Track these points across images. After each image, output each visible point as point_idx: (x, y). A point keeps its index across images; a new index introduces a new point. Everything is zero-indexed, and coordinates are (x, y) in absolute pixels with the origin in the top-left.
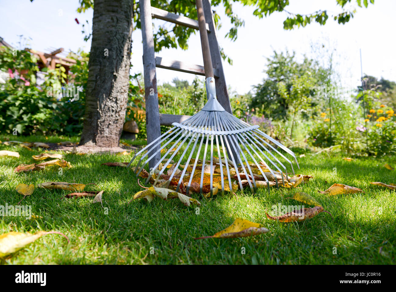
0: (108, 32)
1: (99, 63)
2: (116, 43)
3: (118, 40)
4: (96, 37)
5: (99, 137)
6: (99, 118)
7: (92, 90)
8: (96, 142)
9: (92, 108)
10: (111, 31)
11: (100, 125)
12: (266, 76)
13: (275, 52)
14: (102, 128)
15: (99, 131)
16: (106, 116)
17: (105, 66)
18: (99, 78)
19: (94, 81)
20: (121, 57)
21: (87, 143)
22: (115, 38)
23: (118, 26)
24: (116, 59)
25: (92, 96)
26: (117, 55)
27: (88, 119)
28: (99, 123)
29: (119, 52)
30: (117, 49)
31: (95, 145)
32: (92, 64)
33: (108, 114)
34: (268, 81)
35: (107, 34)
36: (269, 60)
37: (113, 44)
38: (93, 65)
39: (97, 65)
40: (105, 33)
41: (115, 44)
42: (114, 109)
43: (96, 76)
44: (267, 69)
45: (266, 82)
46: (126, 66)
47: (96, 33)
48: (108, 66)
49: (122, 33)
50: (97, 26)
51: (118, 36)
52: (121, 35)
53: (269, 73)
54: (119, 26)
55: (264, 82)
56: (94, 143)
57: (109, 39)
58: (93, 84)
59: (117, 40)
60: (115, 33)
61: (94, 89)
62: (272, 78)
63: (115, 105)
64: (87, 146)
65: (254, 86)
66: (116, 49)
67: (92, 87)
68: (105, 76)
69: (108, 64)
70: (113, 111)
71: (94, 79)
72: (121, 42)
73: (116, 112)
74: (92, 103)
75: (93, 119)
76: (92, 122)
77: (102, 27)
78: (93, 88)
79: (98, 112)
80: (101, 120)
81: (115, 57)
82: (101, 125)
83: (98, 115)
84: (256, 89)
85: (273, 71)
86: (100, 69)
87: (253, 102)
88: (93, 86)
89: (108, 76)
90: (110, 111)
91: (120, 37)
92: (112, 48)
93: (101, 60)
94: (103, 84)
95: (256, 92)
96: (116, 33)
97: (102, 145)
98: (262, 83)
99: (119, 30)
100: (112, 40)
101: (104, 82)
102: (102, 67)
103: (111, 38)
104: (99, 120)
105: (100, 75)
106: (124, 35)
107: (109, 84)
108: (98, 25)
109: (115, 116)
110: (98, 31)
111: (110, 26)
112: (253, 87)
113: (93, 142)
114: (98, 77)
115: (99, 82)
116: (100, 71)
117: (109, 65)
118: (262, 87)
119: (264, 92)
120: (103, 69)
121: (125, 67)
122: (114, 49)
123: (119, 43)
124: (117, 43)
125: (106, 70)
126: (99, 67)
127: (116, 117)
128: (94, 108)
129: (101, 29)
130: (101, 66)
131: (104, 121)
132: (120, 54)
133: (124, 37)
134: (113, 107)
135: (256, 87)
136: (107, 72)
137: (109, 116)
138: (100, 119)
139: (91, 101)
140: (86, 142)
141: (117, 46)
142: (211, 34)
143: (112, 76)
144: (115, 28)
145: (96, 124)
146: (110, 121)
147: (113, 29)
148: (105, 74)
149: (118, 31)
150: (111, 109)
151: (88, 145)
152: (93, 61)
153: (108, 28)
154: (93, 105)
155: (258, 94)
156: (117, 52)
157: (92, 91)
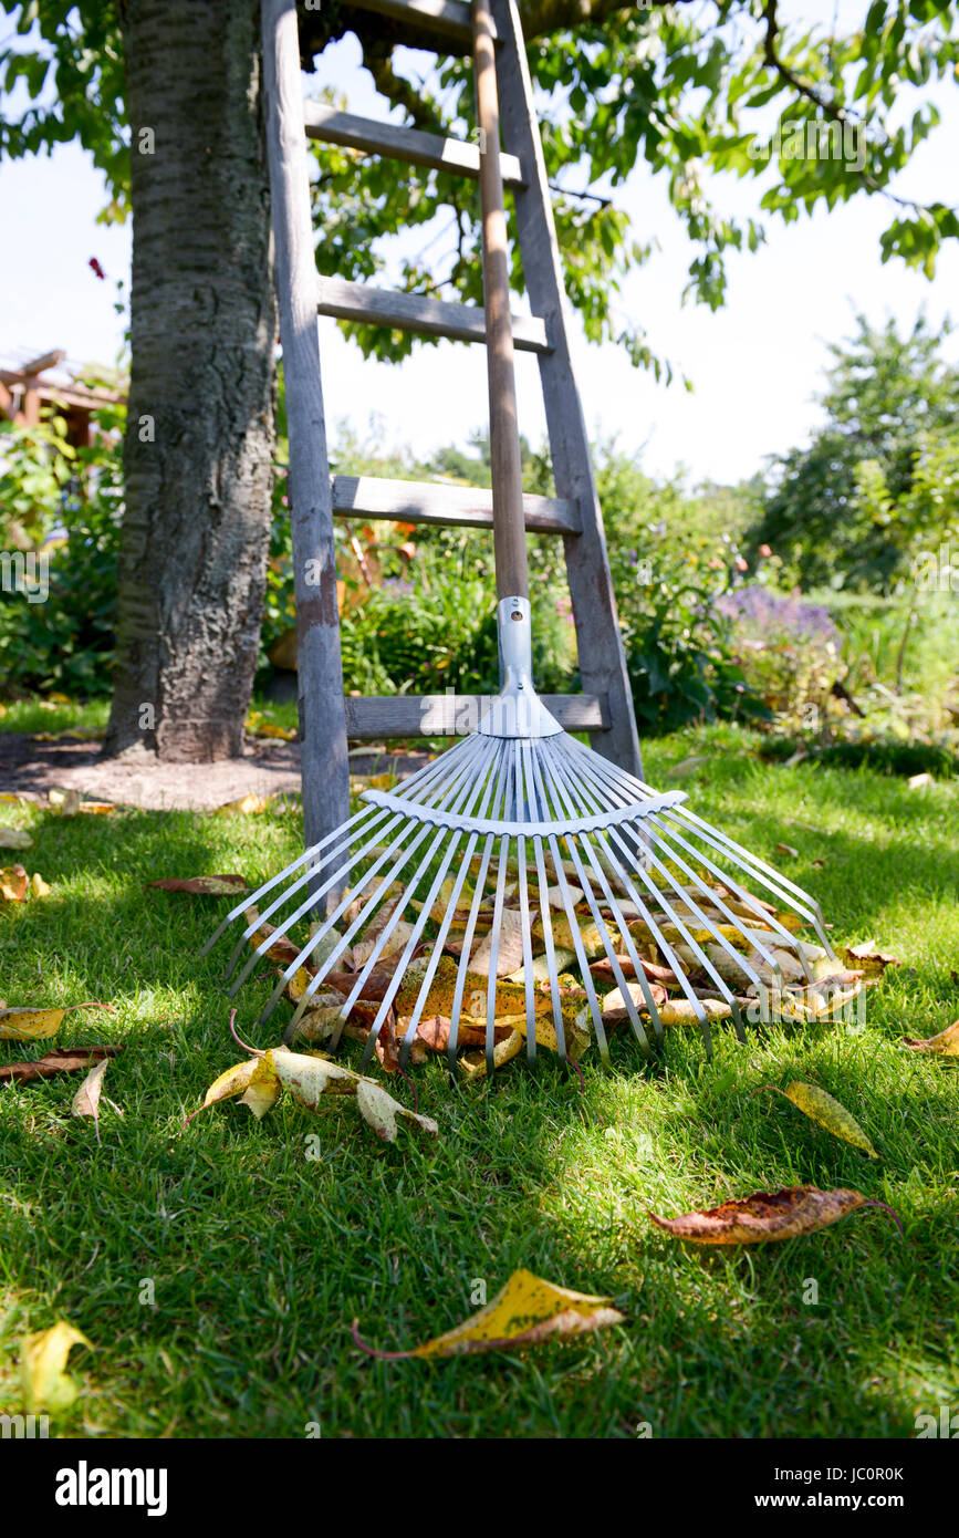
0: (184, 348)
1: (154, 465)
2: (214, 387)
3: (221, 374)
4: (143, 364)
5: (167, 729)
6: (162, 665)
7: (139, 563)
8: (156, 747)
9: (139, 626)
10: (195, 344)
11: (168, 687)
12: (821, 419)
13: (861, 320)
14: (176, 696)
15: (165, 708)
16: (188, 653)
17: (178, 474)
18: (160, 518)
19: (141, 528)
20: (233, 440)
21: (128, 751)
22: (210, 368)
23: (218, 325)
24: (216, 446)
25: (137, 583)
26: (221, 433)
27: (126, 665)
28: (164, 680)
29: (225, 418)
30: (220, 408)
31: (154, 759)
32: (134, 464)
33: (197, 648)
34: (830, 437)
35: (181, 354)
36: (837, 351)
37: (204, 392)
38: (138, 471)
39: (150, 471)
40: (174, 351)
41: (213, 390)
42: (216, 628)
43: (150, 512)
44: (825, 388)
45: (822, 439)
46: (255, 467)
47: (145, 350)
48: (188, 475)
49: (235, 349)
50: (144, 323)
51: (221, 362)
52: (231, 355)
53: (836, 405)
54: (224, 322)
55: (816, 439)
56: (152, 752)
57: (189, 374)
58: (140, 539)
59: (217, 377)
60: (209, 352)
61: (145, 558)
62: (845, 422)
63: (221, 612)
64: (125, 764)
65: (773, 456)
66: (215, 409)
67: (136, 551)
68: (178, 510)
69: (187, 466)
70: (213, 634)
71: (143, 521)
72: (231, 383)
73: (225, 635)
74: (138, 608)
75: (144, 666)
76: (140, 676)
77: (162, 328)
78: (141, 554)
79: (159, 640)
80: (173, 669)
81: (211, 441)
82: (173, 686)
83: (162, 650)
84: (780, 468)
85: (847, 398)
86: (162, 485)
87: (768, 517)
88: (141, 546)
89: (191, 511)
90: (202, 637)
91: (227, 363)
92: (201, 405)
93: (164, 451)
94: (173, 542)
95: (780, 479)
96: (215, 348)
97: (179, 755)
98: (806, 444)
99: (225, 337)
100: (201, 376)
101: (177, 531)
102: (168, 480)
103: (196, 370)
104: (165, 671)
105: (162, 508)
106: (244, 357)
107: (195, 540)
108: (151, 321)
109: (220, 652)
110: (148, 344)
111: (189, 325)
112: (770, 461)
113: (147, 749)
114: (157, 514)
115: (158, 535)
116: (161, 492)
117: (194, 468)
118: (804, 459)
119: (810, 480)
120: (172, 484)
121: (253, 472)
122: (209, 410)
123: (225, 387)
124: (220, 389)
125: (181, 489)
126: (157, 477)
127: (226, 653)
128: (147, 627)
129: (158, 336)
130: (162, 473)
131: (182, 674)
132: (231, 427)
133: (241, 364)
134: (212, 620)
135: (782, 461)
136: (185, 493)
137: (201, 654)
138: (167, 666)
139: (136, 600)
140: (123, 749)
141: (220, 397)
142: (556, 362)
143: (206, 508)
144: (210, 331)
145: (154, 684)
146: (204, 670)
147: (203, 334)
148: (179, 504)
149: (221, 342)
150: (204, 628)
151: (129, 759)
152: (137, 456)
153: (183, 331)
154: (141, 616)
155: (790, 488)
156: (219, 419)
157: (137, 565)
